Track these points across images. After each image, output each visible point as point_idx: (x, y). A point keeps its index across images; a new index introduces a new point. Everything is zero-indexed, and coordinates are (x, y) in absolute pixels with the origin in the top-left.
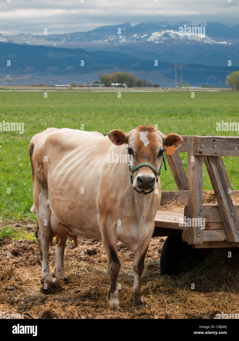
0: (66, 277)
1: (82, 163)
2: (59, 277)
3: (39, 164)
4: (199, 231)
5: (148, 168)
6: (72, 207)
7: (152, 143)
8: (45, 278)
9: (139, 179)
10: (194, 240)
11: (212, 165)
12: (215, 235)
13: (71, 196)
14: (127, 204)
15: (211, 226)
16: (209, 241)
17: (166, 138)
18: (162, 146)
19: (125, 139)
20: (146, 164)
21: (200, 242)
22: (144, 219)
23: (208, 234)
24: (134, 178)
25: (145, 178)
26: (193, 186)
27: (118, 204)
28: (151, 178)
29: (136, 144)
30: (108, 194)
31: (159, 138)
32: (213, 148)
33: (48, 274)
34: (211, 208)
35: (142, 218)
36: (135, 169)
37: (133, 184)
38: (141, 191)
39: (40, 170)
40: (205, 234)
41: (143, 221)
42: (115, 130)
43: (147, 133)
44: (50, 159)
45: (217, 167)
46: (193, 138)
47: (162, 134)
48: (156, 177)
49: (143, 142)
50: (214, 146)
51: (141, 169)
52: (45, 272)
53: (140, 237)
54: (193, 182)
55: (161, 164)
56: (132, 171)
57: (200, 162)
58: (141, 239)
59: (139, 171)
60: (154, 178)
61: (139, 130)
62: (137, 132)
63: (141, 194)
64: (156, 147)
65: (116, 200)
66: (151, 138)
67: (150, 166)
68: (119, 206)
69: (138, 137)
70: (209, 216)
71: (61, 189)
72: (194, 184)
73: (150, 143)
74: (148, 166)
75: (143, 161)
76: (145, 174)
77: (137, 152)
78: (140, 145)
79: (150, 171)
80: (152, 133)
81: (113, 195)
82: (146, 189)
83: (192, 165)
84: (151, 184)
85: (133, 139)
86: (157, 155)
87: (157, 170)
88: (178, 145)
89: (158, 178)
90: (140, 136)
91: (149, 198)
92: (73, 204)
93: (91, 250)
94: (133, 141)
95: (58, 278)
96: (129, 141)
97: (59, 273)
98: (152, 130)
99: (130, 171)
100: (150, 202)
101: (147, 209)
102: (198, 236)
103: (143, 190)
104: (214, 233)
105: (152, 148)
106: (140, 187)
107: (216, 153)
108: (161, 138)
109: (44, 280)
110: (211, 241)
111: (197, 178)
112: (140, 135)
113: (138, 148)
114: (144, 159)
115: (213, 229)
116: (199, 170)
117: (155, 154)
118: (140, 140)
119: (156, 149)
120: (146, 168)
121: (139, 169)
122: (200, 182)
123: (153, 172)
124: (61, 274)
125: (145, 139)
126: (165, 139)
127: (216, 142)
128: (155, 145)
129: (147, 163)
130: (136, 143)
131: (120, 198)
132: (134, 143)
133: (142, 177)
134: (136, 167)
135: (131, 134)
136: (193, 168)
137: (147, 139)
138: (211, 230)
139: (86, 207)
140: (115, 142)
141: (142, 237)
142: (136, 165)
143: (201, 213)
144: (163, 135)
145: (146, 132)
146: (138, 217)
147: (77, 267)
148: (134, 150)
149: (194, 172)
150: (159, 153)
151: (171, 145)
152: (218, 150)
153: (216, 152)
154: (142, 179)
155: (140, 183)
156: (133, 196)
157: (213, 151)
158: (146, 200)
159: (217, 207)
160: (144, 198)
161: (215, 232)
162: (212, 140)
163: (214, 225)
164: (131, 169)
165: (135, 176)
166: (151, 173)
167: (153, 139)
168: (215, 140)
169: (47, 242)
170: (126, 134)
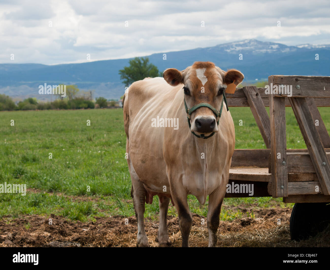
0: (169, 241)
1: (154, 111)
2: (162, 241)
3: (126, 116)
4: (283, 182)
5: (207, 109)
6: (144, 160)
7: (211, 82)
8: (140, 242)
9: (197, 122)
10: (277, 192)
11: (297, 107)
12: (306, 187)
13: (143, 148)
14: (189, 150)
15: (301, 177)
16: (299, 194)
17: (226, 74)
18: (222, 84)
19: (181, 78)
20: (204, 105)
21: (284, 195)
22: (207, 167)
23: (298, 186)
24: (192, 121)
25: (204, 120)
26: (274, 132)
27: (180, 152)
28: (211, 120)
29: (193, 83)
30: (170, 141)
31: (218, 75)
32: (296, 89)
33: (143, 237)
34: (301, 157)
35: (205, 166)
36: (192, 111)
37: (191, 127)
38: (200, 135)
39: (127, 123)
40: (294, 186)
41: (206, 170)
42: (170, 69)
43: (204, 70)
44: (132, 110)
45: (303, 110)
46: (272, 78)
47: (221, 71)
48: (216, 118)
49: (201, 80)
50: (297, 86)
51: (199, 110)
52: (140, 235)
53: (205, 188)
54: (274, 127)
55: (222, 104)
56: (189, 113)
57: (281, 105)
58: (207, 190)
59: (197, 113)
60: (214, 120)
61: (195, 67)
62: (194, 69)
63: (200, 138)
64: (216, 84)
65: (178, 148)
66: (209, 75)
67: (210, 107)
68: (181, 154)
69: (195, 75)
70: (299, 166)
71: (136, 140)
72: (275, 130)
73: (208, 81)
74: (206, 107)
75: (201, 101)
76: (204, 116)
77: (194, 92)
78: (197, 84)
79: (209, 112)
80: (210, 70)
81: (175, 143)
82: (205, 133)
83: (273, 109)
84: (211, 127)
85: (189, 77)
86: (217, 94)
87: (217, 111)
88: (239, 82)
89: (219, 120)
90: (197, 74)
91: (212, 144)
92: (145, 156)
93: (245, 220)
94: (189, 80)
95: (161, 243)
96: (185, 80)
97: (161, 237)
98: (210, 67)
99: (187, 113)
100: (213, 149)
101: (211, 156)
102: (281, 188)
103: (202, 133)
104: (305, 185)
105: (211, 86)
106: (199, 130)
107: (299, 94)
108: (220, 76)
109: (139, 243)
110: (302, 194)
111: (279, 122)
112: (197, 72)
113: (194, 87)
114: (202, 99)
115: (304, 181)
116: (280, 114)
117: (214, 93)
118: (197, 78)
119: (216, 88)
120: (205, 109)
121: (197, 110)
122: (283, 127)
123: (213, 113)
124: (163, 238)
125: (202, 77)
126: (225, 76)
127: (299, 82)
128: (213, 82)
129: (206, 104)
130: (193, 81)
131: (182, 145)
132: (190, 81)
133: (200, 119)
134: (194, 109)
135: (186, 73)
136: (274, 111)
137: (205, 77)
138: (302, 182)
139: (157, 158)
140: (171, 83)
141: (207, 188)
142: (193, 106)
143: (284, 162)
144: (223, 72)
145: (203, 68)
146: (201, 165)
147: (194, 233)
148: (191, 89)
149: (275, 115)
150: (219, 91)
151: (232, 82)
152: (302, 91)
153: (300, 92)
154: (200, 121)
155: (199, 126)
156: (194, 141)
157: (296, 92)
158: (207, 146)
159: (308, 156)
160: (206, 144)
161: (307, 185)
162: (294, 79)
163: (305, 176)
164: (188, 111)
165: (193, 118)
166: (210, 115)
167: (212, 77)
168: (299, 79)
169: (141, 202)
170: (182, 73)
